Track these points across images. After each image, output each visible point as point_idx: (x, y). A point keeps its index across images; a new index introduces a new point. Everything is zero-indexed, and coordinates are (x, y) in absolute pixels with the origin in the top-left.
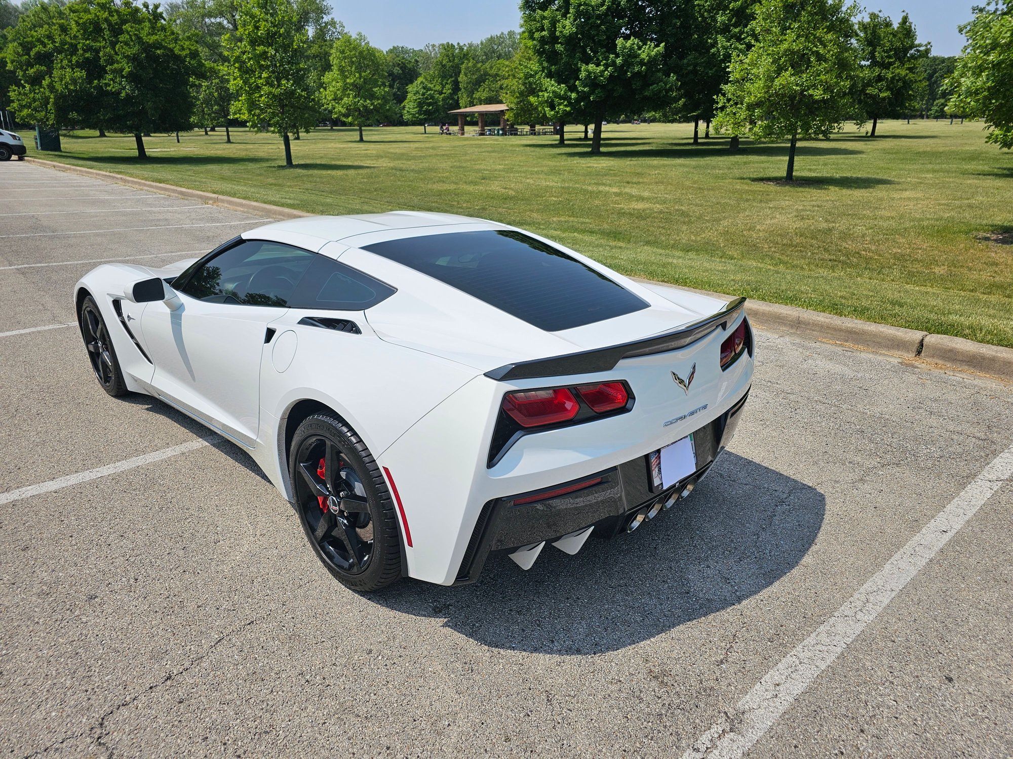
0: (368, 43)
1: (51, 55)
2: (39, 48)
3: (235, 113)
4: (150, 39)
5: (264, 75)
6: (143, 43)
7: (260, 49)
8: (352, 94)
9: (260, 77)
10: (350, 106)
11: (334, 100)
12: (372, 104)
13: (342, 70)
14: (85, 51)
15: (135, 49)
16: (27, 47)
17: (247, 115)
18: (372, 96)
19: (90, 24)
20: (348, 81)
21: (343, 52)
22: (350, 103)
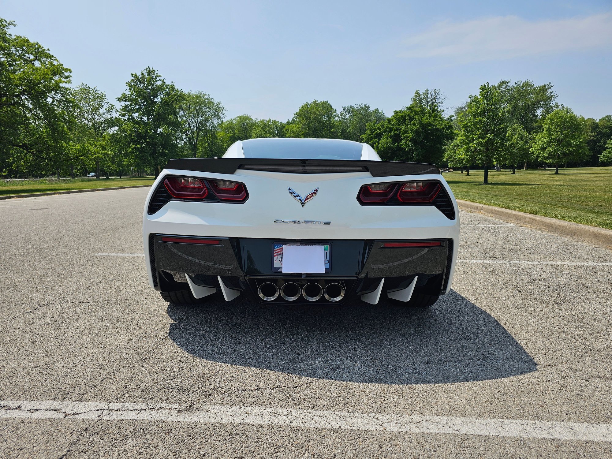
0: (573, 113)
1: (382, 134)
2: (378, 131)
3: (459, 155)
4: (425, 121)
5: (478, 133)
6: (422, 124)
7: (478, 119)
8: (553, 144)
9: (475, 135)
10: (552, 152)
11: (541, 149)
12: (568, 150)
13: (549, 130)
14: (395, 130)
15: (418, 127)
16: (372, 131)
17: (464, 155)
18: (569, 145)
19: (401, 118)
20: (553, 137)
21: (552, 120)
22: (552, 151)
